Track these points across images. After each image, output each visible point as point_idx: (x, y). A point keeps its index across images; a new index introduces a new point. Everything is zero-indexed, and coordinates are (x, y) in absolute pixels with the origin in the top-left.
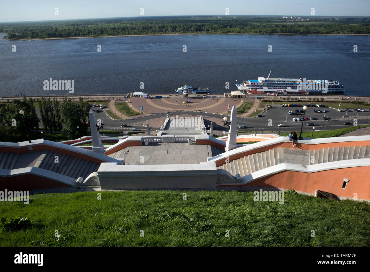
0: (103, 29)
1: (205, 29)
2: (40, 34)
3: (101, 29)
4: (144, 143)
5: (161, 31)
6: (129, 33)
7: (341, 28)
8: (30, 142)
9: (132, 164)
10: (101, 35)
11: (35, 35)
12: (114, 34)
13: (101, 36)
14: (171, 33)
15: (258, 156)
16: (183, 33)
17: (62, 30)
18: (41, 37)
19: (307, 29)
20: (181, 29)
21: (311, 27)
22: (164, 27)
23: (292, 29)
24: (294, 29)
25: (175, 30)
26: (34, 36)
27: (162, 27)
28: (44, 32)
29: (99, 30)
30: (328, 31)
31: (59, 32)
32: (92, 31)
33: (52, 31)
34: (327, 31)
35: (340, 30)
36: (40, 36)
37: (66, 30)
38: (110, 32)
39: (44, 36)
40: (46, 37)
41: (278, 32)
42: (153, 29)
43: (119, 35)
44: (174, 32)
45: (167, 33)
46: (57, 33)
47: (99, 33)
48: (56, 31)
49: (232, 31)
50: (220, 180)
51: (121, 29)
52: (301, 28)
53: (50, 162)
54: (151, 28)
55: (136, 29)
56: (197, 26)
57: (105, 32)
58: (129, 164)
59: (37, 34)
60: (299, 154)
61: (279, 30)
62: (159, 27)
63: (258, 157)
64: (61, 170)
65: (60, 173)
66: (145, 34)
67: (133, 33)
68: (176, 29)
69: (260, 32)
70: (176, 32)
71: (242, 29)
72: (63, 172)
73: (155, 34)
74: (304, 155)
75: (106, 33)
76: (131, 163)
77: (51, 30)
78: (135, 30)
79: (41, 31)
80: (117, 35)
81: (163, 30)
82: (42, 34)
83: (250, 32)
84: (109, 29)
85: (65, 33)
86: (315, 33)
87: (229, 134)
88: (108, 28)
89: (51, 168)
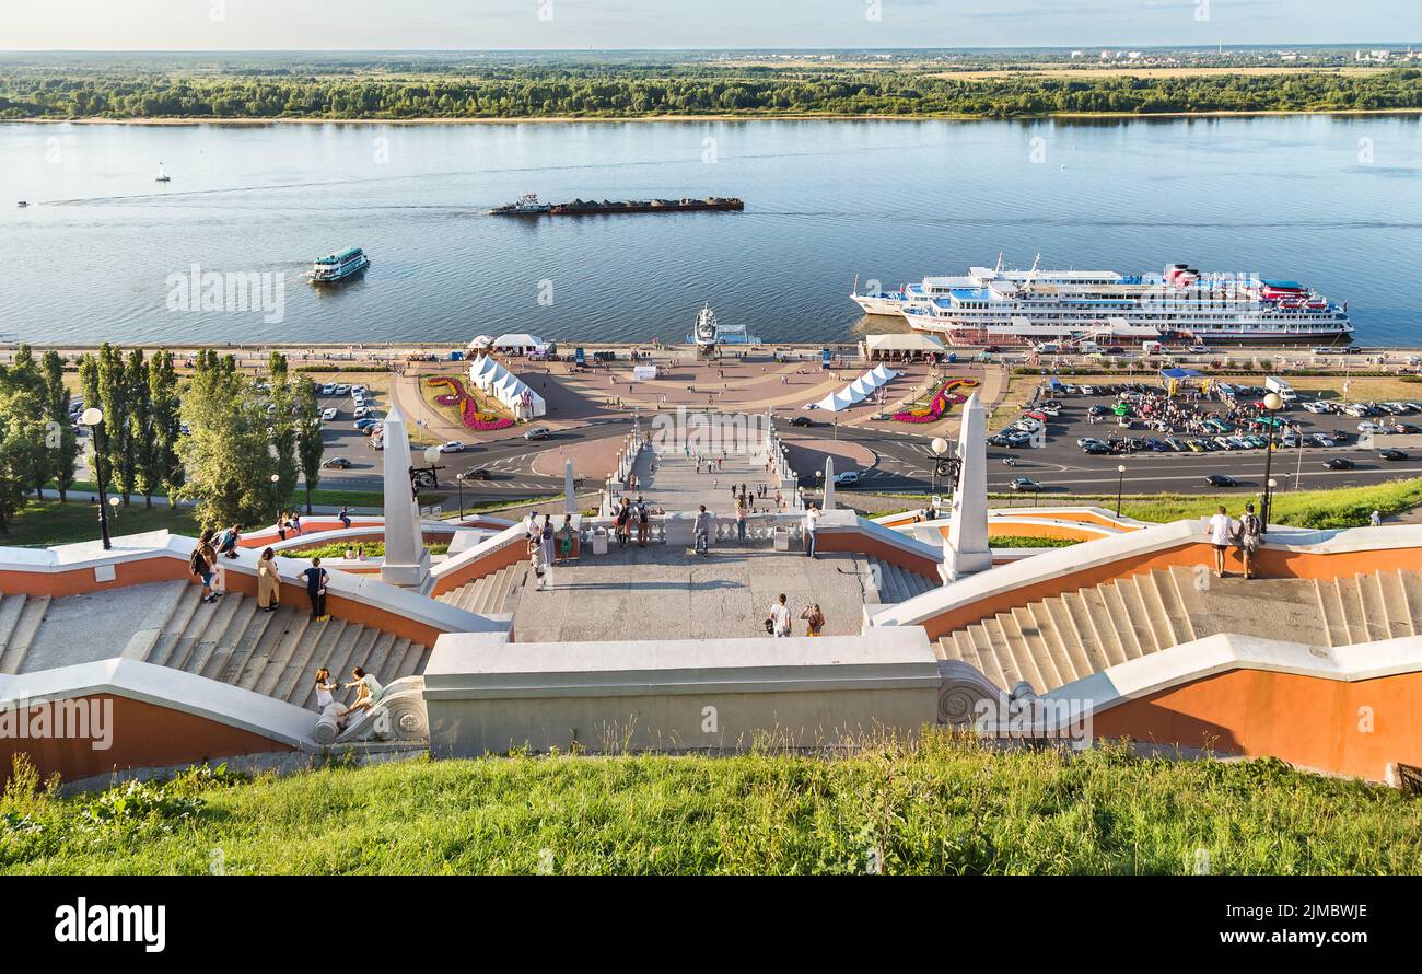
0: (377, 92)
1: (774, 101)
2: (113, 101)
3: (368, 91)
4: (591, 545)
5: (605, 105)
6: (479, 110)
7: (1306, 88)
8: (107, 546)
9: (543, 639)
10: (366, 113)
11: (92, 102)
12: (417, 111)
13: (367, 118)
14: (642, 111)
15: (1089, 601)
16: (689, 114)
17: (206, 88)
18: (116, 113)
19: (1171, 95)
20: (681, 97)
21: (1184, 88)
22: (613, 90)
23: (1108, 94)
24: (1117, 97)
25: (658, 101)
26: (88, 107)
27: (607, 88)
28: (132, 92)
29: (358, 94)
30: (1257, 99)
31: (195, 96)
32: (330, 98)
33: (163, 93)
34: (1253, 100)
35: (1304, 94)
36: (113, 110)
37: (222, 90)
38: (404, 103)
39: (127, 109)
40: (138, 114)
41: (1056, 109)
42: (574, 97)
43: (440, 116)
44: (653, 109)
45: (627, 113)
46: (185, 99)
47: (358, 105)
48: (184, 90)
49: (875, 106)
50: (950, 709)
51: (446, 92)
52: (1144, 91)
53: (194, 634)
54: (565, 92)
55: (506, 95)
56: (740, 89)
57: (382, 102)
58: (529, 639)
59: (99, 100)
60: (1269, 594)
61: (1058, 99)
62: (598, 91)
63: (1090, 609)
64: (241, 669)
65: (238, 683)
66: (540, 116)
67: (493, 111)
68: (663, 100)
69: (987, 107)
70: (662, 108)
71: (917, 100)
72: (251, 681)
73: (581, 115)
74: (1296, 602)
75: (386, 108)
76: (540, 634)
77: (160, 89)
78: (503, 100)
79: (117, 88)
80: (432, 116)
81: (610, 102)
82: (121, 101)
83: (946, 109)
84: (402, 92)
85: (218, 100)
86: (1201, 108)
87: (956, 507)
88: (394, 89)
89: (200, 665)
